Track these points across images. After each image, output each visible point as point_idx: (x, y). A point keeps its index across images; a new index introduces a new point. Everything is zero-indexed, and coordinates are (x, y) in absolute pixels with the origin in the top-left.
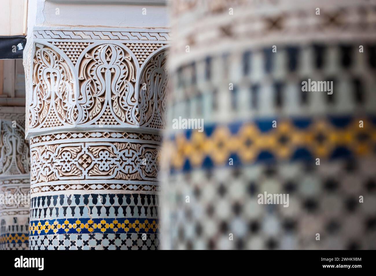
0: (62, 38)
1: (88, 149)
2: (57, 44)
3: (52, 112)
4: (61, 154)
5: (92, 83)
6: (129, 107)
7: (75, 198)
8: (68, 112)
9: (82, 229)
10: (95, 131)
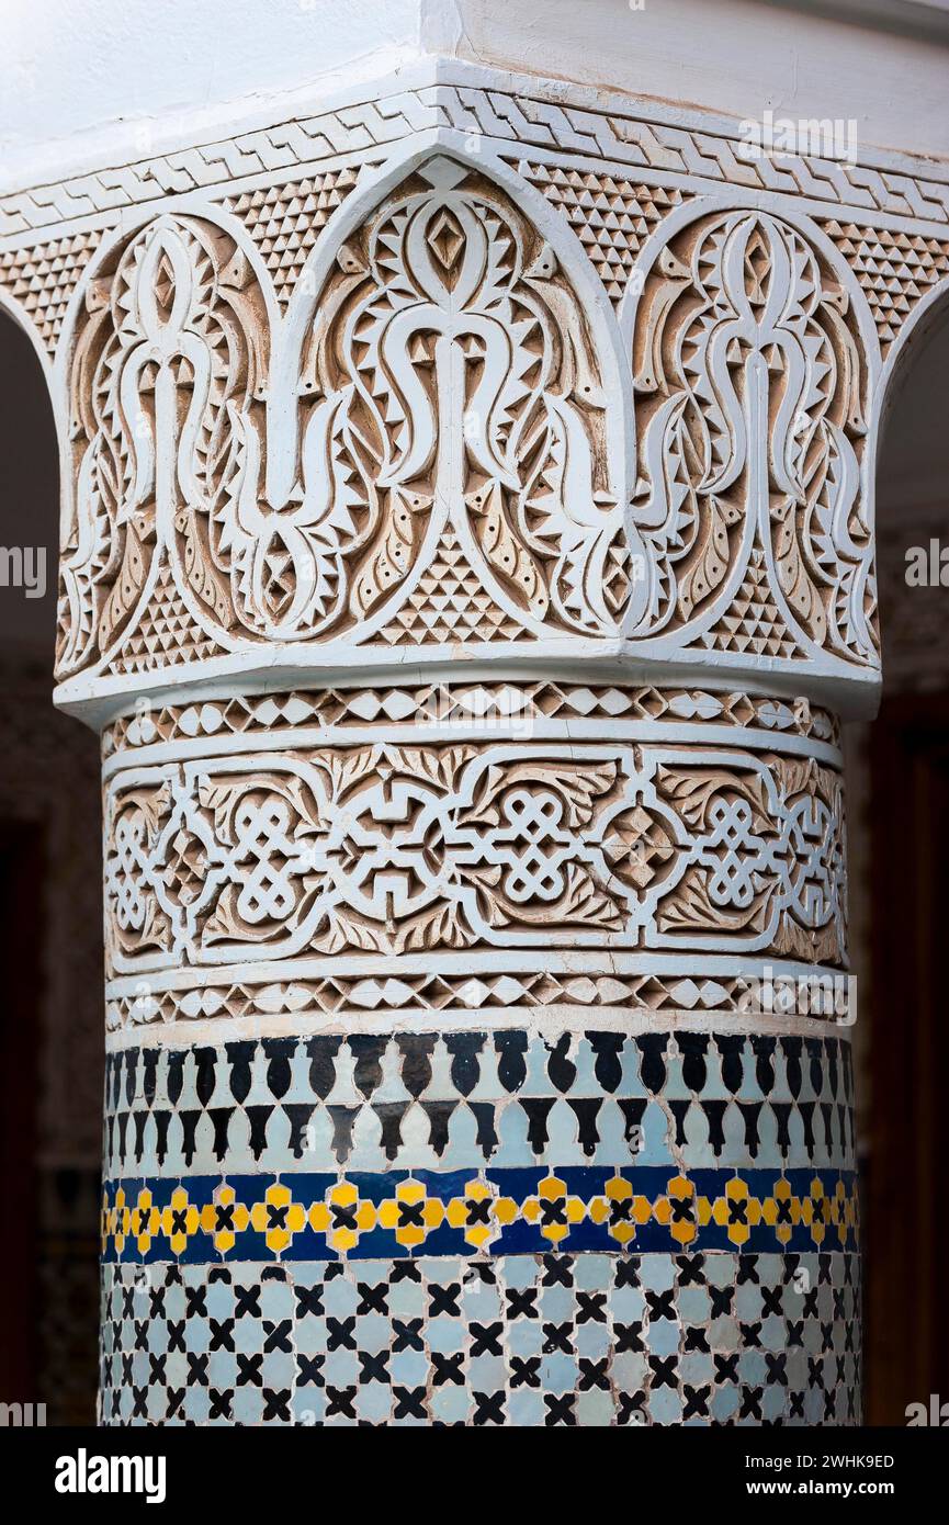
0: (563, 145)
1: (654, 780)
2: (542, 174)
3: (451, 557)
4: (497, 801)
5: (688, 416)
6: (842, 567)
7: (594, 1050)
8: (567, 566)
9: (638, 1228)
10: (691, 684)
